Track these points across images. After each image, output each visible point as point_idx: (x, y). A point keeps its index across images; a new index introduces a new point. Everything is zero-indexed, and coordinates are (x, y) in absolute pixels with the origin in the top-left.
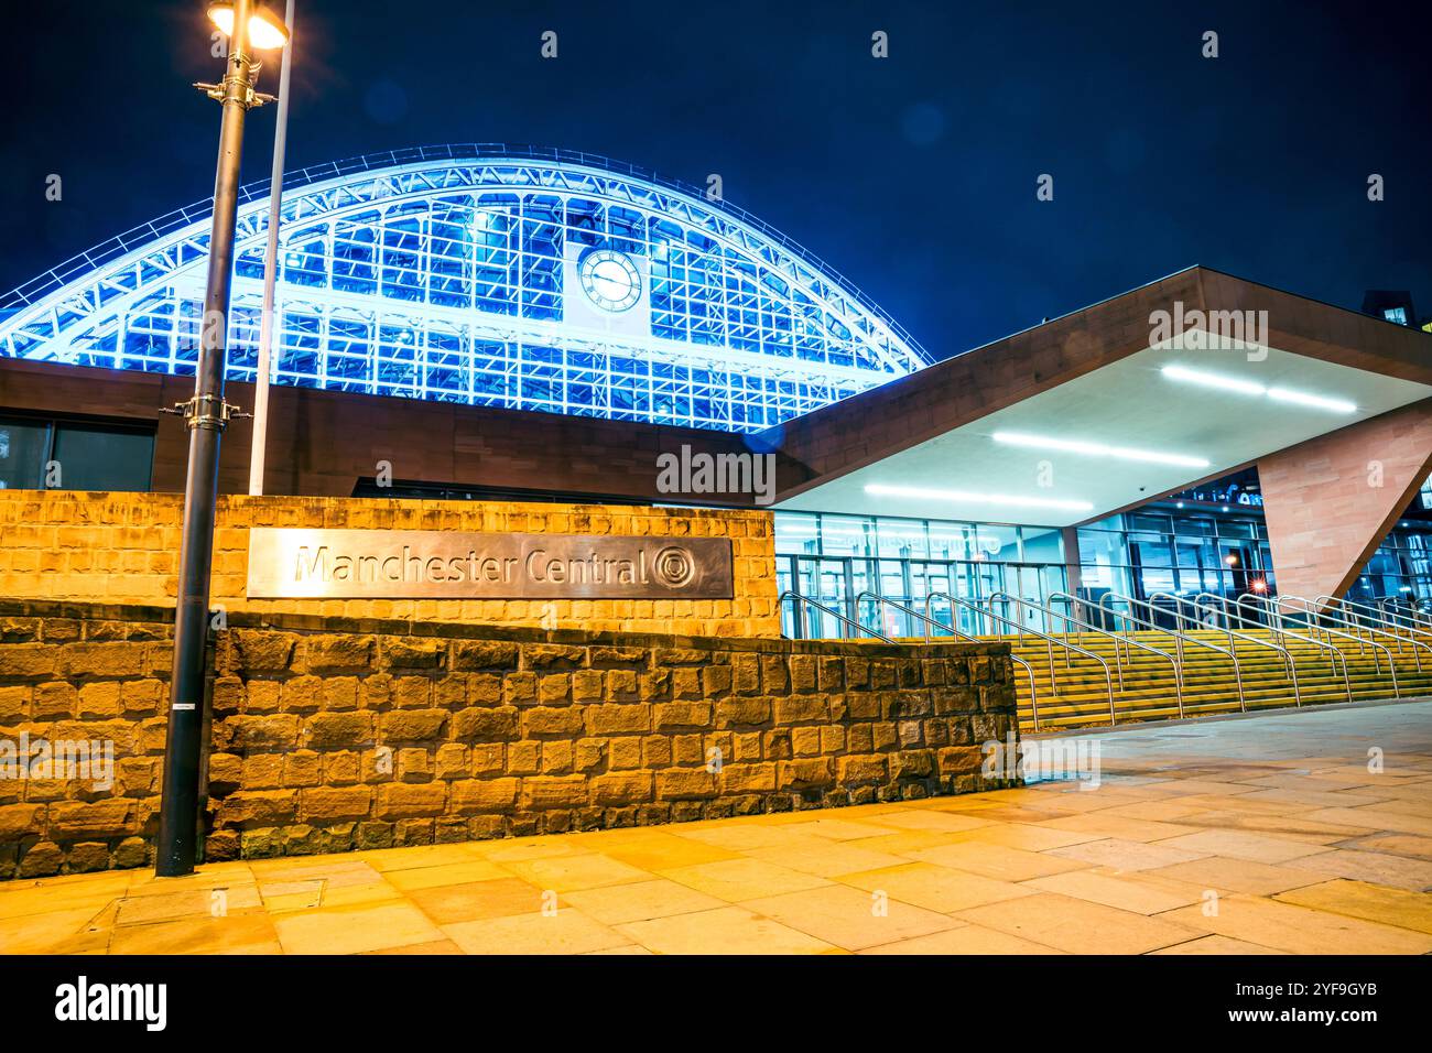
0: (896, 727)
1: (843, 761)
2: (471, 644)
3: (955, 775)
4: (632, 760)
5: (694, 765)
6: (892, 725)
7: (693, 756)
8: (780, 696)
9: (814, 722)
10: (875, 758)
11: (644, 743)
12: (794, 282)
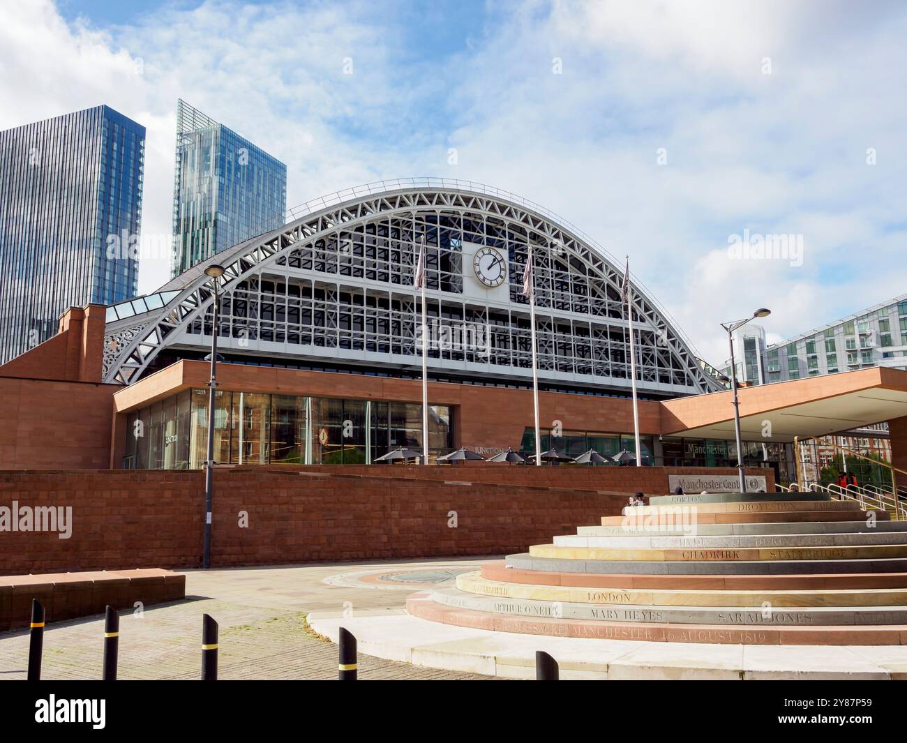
12: (589, 265)
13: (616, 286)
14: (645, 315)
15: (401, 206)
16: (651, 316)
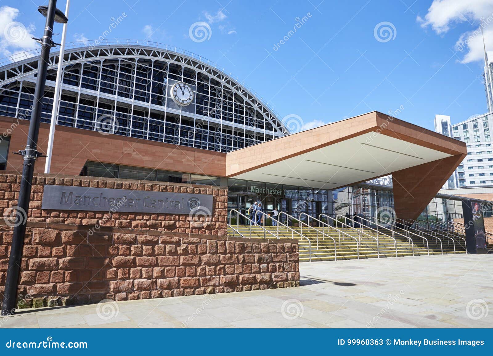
0: (259, 266)
1: (241, 276)
2: (120, 235)
3: (277, 282)
4: (172, 274)
5: (193, 277)
6: (258, 265)
7: (192, 274)
8: (222, 254)
9: (233, 263)
10: (251, 276)
11: (177, 269)
12: (246, 99)
13: (262, 112)
14: (277, 128)
15: (128, 54)
16: (281, 129)
